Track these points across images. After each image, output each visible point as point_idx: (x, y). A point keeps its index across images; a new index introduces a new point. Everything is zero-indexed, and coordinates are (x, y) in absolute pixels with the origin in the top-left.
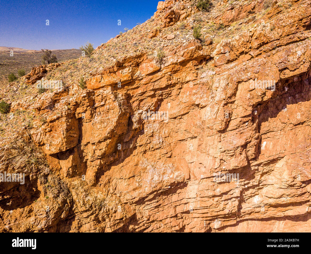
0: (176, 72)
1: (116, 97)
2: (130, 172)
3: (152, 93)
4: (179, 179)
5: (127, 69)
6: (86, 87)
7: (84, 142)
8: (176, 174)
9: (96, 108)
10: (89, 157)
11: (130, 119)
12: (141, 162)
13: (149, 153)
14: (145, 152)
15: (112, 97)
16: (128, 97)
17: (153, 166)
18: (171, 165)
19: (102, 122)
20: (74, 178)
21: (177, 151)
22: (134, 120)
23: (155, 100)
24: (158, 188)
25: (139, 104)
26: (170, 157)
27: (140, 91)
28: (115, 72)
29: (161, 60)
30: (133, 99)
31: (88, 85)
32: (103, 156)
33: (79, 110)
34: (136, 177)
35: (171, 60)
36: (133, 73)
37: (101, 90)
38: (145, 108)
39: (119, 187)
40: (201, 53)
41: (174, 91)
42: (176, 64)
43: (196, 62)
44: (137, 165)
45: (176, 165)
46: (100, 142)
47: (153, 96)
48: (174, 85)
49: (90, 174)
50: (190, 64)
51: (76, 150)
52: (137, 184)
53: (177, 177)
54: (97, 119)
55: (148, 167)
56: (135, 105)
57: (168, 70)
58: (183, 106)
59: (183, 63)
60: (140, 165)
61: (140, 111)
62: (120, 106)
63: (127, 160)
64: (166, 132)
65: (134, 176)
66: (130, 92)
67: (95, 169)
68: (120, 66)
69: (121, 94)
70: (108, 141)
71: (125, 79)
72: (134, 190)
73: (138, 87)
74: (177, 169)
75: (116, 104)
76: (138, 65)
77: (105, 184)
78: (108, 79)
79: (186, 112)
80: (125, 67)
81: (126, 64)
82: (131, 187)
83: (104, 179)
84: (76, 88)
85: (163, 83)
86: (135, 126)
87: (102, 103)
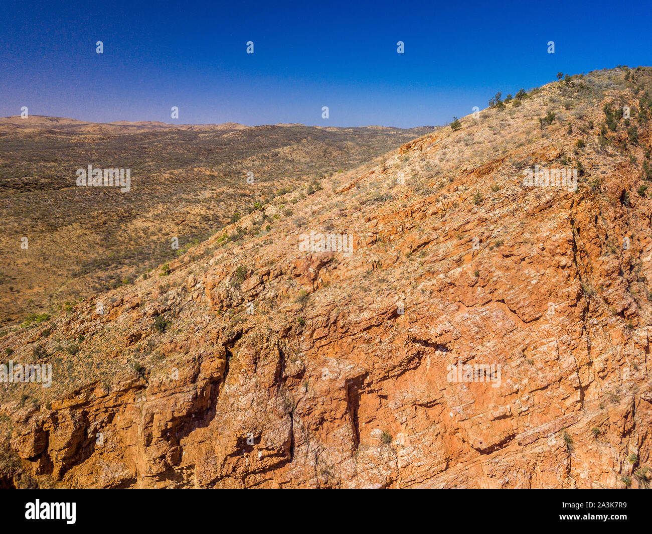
0: (120, 396)
1: (73, 416)
2: (88, 470)
3: (104, 410)
4: (128, 477)
5: (82, 395)
6: (51, 409)
7: (49, 449)
8: (126, 472)
9: (59, 424)
10: (54, 459)
11: (86, 431)
12: (97, 462)
13: (105, 454)
14: (102, 454)
15: (69, 416)
16: (85, 414)
17: (107, 465)
18: (122, 464)
19: (62, 435)
20: (42, 475)
21: (127, 454)
22: (89, 431)
23: (107, 414)
24: (111, 483)
25: (95, 417)
26: (122, 458)
27: (94, 409)
28: (73, 398)
29: (109, 388)
30: (90, 414)
31: (52, 406)
32: (64, 459)
33: (46, 425)
34: (94, 474)
35: (115, 388)
36: (87, 397)
37: (62, 411)
38: (100, 420)
39: (80, 481)
40: (138, 383)
41: (121, 409)
42: (119, 391)
43: (135, 390)
44: (94, 464)
45: (126, 464)
46: (60, 450)
47: (106, 411)
48: (120, 405)
49: (56, 472)
50: (131, 391)
51: (43, 455)
52: (94, 480)
53: (126, 474)
54: (59, 432)
55: (103, 466)
56: (91, 419)
57: (114, 395)
58: (126, 421)
59: (126, 391)
60: (97, 465)
61: (96, 423)
62: (74, 423)
63: (86, 461)
64: (118, 438)
65: (92, 473)
66: (87, 410)
67: (59, 468)
68: (77, 393)
69: (79, 412)
70: (67, 449)
71: (81, 402)
72: (92, 484)
73: (93, 406)
74: (128, 467)
75: (72, 422)
76: (93, 389)
77: (69, 479)
78: (68, 403)
79: (129, 425)
80: (81, 393)
81: (83, 391)
82: (90, 482)
83: (67, 476)
84: (44, 408)
85: (111, 403)
86: (90, 436)
87: (63, 420)
